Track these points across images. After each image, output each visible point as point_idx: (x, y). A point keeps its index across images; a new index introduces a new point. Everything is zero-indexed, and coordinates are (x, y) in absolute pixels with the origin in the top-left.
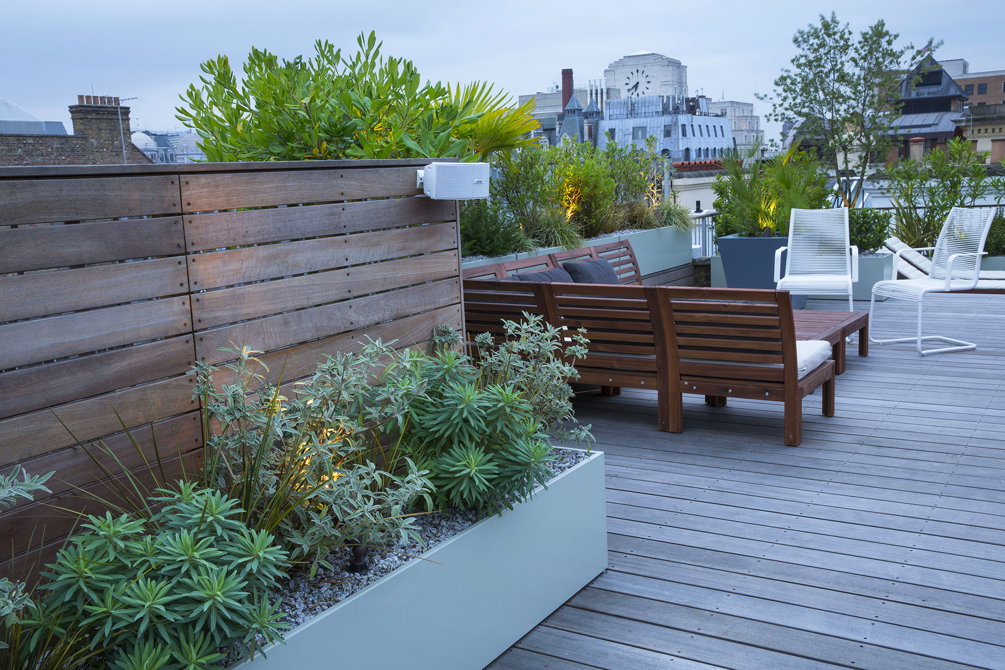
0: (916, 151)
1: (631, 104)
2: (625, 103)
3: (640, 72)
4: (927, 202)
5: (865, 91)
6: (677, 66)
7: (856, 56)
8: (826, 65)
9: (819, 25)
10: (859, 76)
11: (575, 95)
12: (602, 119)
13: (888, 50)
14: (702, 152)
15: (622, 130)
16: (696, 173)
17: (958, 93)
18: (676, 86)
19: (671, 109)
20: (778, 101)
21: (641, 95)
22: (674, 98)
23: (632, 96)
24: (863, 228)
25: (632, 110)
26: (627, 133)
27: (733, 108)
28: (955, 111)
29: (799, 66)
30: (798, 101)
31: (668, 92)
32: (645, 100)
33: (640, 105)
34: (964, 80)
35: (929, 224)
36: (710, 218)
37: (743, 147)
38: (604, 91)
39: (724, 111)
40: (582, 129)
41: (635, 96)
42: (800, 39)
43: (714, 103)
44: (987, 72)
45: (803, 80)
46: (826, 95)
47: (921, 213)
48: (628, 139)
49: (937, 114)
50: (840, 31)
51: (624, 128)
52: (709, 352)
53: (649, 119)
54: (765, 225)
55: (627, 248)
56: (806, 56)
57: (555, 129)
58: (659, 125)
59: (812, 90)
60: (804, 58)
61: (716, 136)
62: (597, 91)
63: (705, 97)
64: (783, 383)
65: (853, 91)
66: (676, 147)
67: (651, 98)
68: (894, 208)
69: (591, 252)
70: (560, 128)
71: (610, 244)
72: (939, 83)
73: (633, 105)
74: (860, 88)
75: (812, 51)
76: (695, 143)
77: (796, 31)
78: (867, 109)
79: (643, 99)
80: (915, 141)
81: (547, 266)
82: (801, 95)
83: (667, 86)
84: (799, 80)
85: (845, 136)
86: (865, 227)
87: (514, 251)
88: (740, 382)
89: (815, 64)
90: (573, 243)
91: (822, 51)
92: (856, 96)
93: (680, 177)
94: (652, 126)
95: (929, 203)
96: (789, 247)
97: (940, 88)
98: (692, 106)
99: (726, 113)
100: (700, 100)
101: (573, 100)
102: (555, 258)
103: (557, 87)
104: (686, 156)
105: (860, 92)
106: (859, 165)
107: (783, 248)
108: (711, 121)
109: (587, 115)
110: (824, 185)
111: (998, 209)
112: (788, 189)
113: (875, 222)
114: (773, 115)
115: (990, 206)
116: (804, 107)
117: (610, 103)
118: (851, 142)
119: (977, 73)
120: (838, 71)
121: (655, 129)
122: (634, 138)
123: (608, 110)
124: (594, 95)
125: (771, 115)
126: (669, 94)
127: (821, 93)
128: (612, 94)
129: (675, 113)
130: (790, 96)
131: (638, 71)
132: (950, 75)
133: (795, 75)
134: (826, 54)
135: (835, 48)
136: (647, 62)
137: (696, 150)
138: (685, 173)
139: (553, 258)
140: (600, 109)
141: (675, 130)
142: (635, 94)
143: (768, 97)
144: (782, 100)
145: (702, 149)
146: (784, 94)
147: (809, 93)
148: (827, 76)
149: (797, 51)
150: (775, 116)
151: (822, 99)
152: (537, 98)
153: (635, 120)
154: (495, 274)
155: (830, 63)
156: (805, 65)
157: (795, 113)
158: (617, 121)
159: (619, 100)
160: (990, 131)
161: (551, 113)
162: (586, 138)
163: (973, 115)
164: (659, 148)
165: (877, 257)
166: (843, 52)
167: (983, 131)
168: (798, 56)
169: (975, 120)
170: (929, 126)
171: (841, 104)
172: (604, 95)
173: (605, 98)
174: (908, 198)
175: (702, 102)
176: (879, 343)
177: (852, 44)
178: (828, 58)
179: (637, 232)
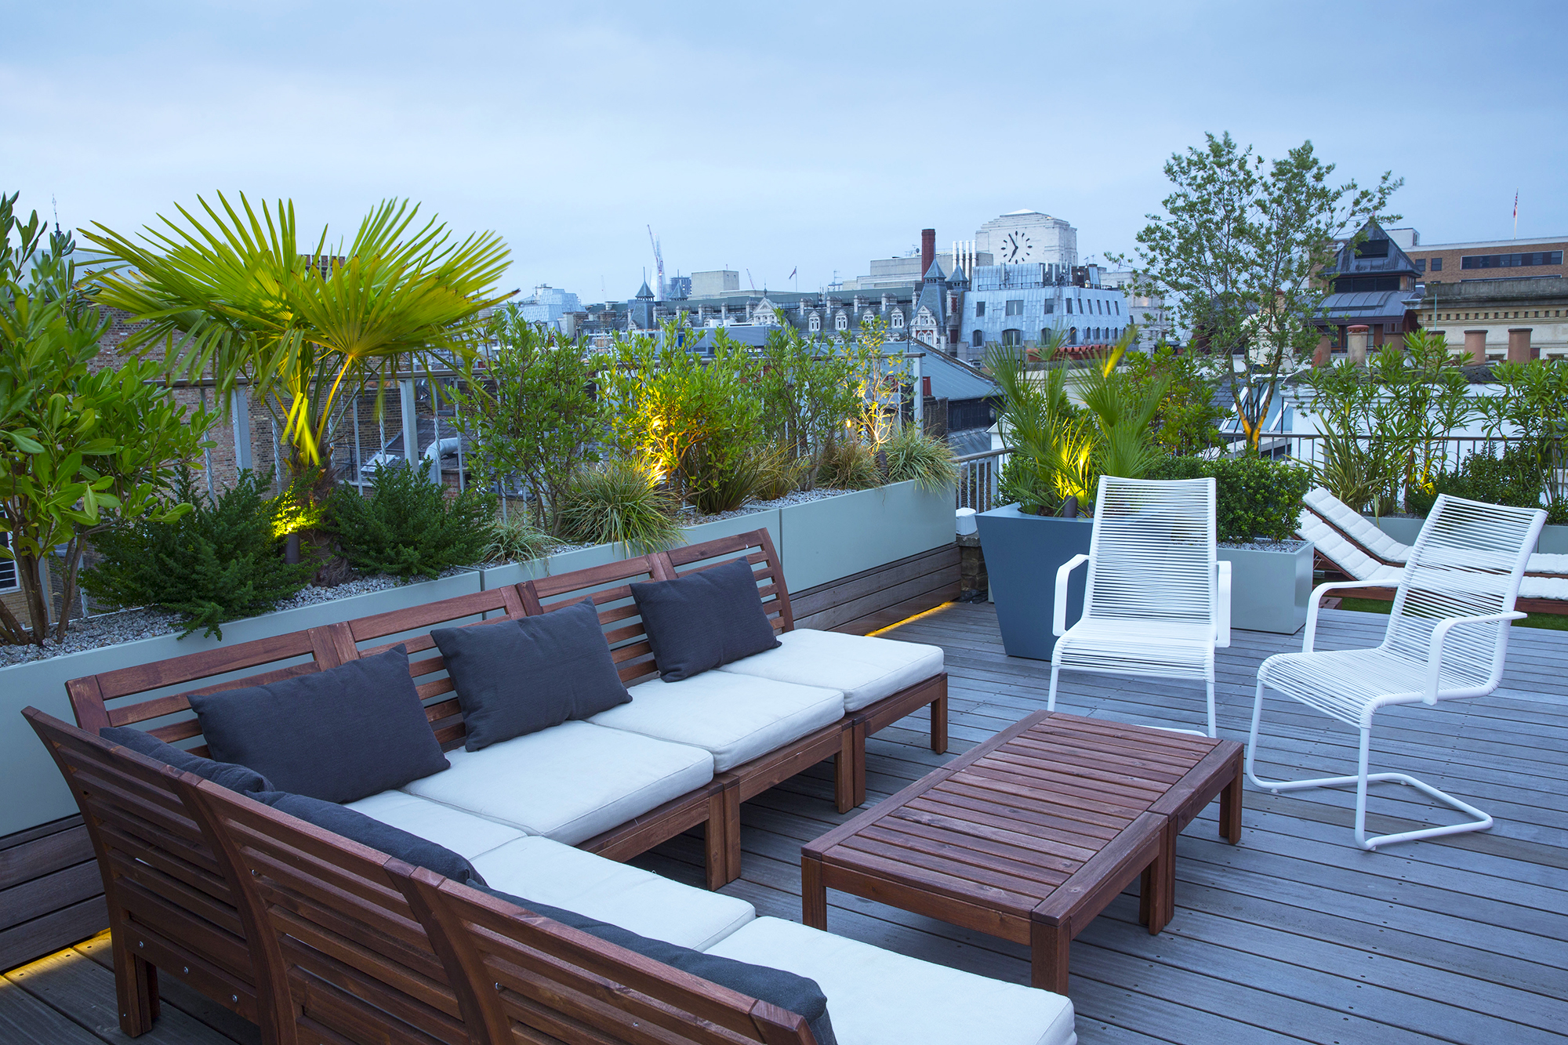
0: (1357, 342)
1: (1005, 272)
2: (998, 271)
3: (1020, 234)
4: (1374, 429)
5: (1277, 253)
6: (1063, 226)
7: (1265, 196)
8: (1217, 211)
9: (1206, 150)
10: (1268, 229)
11: (937, 260)
12: (970, 289)
13: (1316, 190)
14: (1092, 333)
15: (993, 303)
17: (1409, 268)
18: (1063, 252)
19: (1054, 280)
20: (1142, 265)
21: (1020, 262)
22: (1058, 267)
23: (1009, 263)
24: (1258, 496)
25: (1006, 280)
26: (999, 307)
28: (1405, 290)
29: (1174, 211)
30: (1173, 265)
31: (1054, 259)
32: (1022, 268)
33: (1016, 273)
34: (1413, 253)
35: (1376, 465)
38: (974, 256)
39: (1121, 283)
40: (944, 301)
41: (1012, 263)
42: (1176, 168)
43: (1109, 274)
44: (1443, 245)
45: (1180, 233)
46: (1216, 257)
47: (1363, 445)
48: (1000, 315)
49: (1382, 293)
50: (1239, 157)
51: (996, 302)
53: (1027, 291)
54: (1067, 492)
55: (761, 546)
56: (1185, 196)
57: (911, 301)
58: (1039, 299)
59: (1195, 249)
60: (1182, 199)
61: (1109, 313)
62: (964, 256)
63: (1096, 266)
65: (1259, 252)
66: (1060, 326)
67: (1030, 266)
68: (1321, 436)
69: (653, 566)
70: (918, 300)
71: (715, 542)
72: (1386, 255)
73: (1007, 273)
74: (1269, 247)
75: (1194, 187)
76: (1080, 322)
77: (1169, 157)
78: (1281, 281)
79: (1020, 267)
80: (1355, 331)
81: (507, 611)
82: (1178, 257)
83: (1052, 252)
84: (1174, 232)
85: (1245, 323)
86: (1261, 494)
87: (478, 563)
89: (1199, 208)
91: (1210, 187)
92: (1263, 261)
94: (1030, 300)
95: (1376, 431)
96: (1092, 557)
97: (1386, 261)
98: (1081, 277)
100: (1090, 269)
101: (933, 267)
103: (918, 251)
104: (1072, 337)
105: (1269, 253)
107: (1078, 560)
108: (1104, 295)
109: (950, 285)
110: (1208, 401)
111: (1485, 444)
112: (1112, 425)
115: (1474, 439)
116: (1182, 275)
117: (979, 270)
118: (1254, 332)
119: (1430, 246)
120: (1235, 220)
121: (1034, 304)
122: (1007, 314)
123: (977, 279)
124: (961, 261)
126: (1053, 261)
127: (1208, 255)
128: (982, 259)
129: (1058, 284)
130: (1160, 258)
131: (1016, 233)
132: (1398, 246)
133: (1168, 225)
134: (1216, 193)
135: (1229, 184)
136: (1029, 222)
137: (1084, 330)
139: (525, 592)
140: (968, 277)
141: (1058, 305)
142: (1014, 260)
143: (1126, 258)
145: (1091, 329)
146: (1151, 255)
147: (1189, 253)
148: (1219, 229)
149: (1171, 188)
151: (1209, 264)
152: (892, 263)
153: (1010, 291)
154: (313, 653)
155: (1223, 208)
156: (1183, 209)
157: (1168, 283)
158: (988, 293)
159: (990, 267)
160: (1453, 317)
161: (908, 282)
162: (949, 313)
163: (1429, 295)
164: (1039, 327)
165: (1283, 552)
166: (1244, 191)
167: (1443, 317)
168: (1174, 196)
169: (1432, 302)
170: (1372, 308)
171: (1239, 271)
172: (974, 261)
173: (974, 265)
174: (1344, 422)
175: (1093, 272)
176: (1274, 791)
177: (1261, 178)
178: (1220, 200)
179: (830, 497)
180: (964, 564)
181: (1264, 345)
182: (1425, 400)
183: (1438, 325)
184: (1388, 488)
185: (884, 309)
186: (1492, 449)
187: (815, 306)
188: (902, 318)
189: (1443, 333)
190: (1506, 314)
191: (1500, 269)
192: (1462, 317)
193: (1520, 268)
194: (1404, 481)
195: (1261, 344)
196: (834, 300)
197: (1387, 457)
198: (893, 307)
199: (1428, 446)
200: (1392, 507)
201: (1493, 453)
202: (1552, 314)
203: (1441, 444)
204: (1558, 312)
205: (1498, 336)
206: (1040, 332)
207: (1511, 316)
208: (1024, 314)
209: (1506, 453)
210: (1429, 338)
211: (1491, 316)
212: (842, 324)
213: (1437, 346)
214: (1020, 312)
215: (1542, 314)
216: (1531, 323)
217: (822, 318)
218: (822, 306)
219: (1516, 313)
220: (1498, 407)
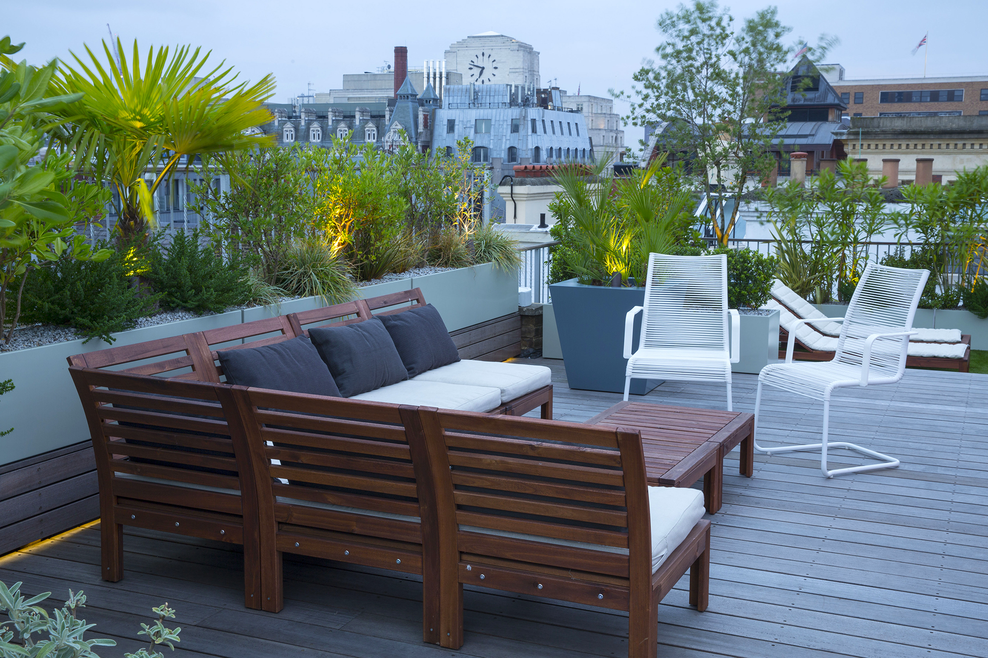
0: (798, 167)
1: (474, 92)
2: (467, 90)
3: (486, 56)
4: (815, 235)
6: (527, 50)
7: (736, 48)
8: (698, 58)
9: (691, 7)
10: (737, 74)
11: (409, 77)
12: (440, 107)
13: (774, 45)
14: (554, 152)
15: (463, 121)
16: (542, 179)
17: (837, 102)
18: (527, 75)
19: (520, 101)
20: (638, 100)
21: (486, 82)
22: (523, 88)
23: (476, 83)
24: (743, 276)
25: (474, 99)
26: (468, 125)
27: (590, 104)
28: (833, 122)
29: (665, 56)
30: (662, 101)
31: (517, 80)
32: (490, 88)
33: (484, 93)
34: (840, 87)
35: (816, 263)
36: (546, 249)
37: (600, 149)
38: (444, 75)
39: (580, 107)
40: (416, 117)
41: (479, 83)
42: (667, 22)
43: (569, 97)
44: (864, 80)
45: (669, 74)
46: (696, 95)
47: (807, 248)
48: (469, 133)
49: (814, 123)
50: (718, 16)
51: (465, 120)
52: (506, 519)
53: (494, 111)
54: (614, 270)
55: (417, 300)
56: (673, 45)
57: (384, 116)
58: (505, 118)
59: (679, 87)
60: (671, 47)
61: (570, 134)
62: (435, 74)
63: (558, 88)
64: (628, 579)
65: (730, 92)
66: (524, 145)
67: (497, 87)
68: (775, 240)
69: (359, 308)
70: (391, 115)
71: (391, 295)
72: (817, 89)
73: (476, 93)
75: (681, 38)
76: (546, 141)
77: (663, 12)
78: (746, 116)
79: (488, 87)
80: (797, 156)
81: (283, 333)
82: (666, 94)
83: (517, 74)
84: (664, 74)
85: (719, 149)
86: (745, 274)
87: (240, 304)
88: (557, 573)
89: (684, 55)
90: (338, 290)
91: (694, 39)
92: (733, 100)
93: (522, 184)
94: (498, 119)
95: (816, 237)
96: (646, 307)
97: (817, 94)
98: (544, 99)
99: (582, 108)
100: (553, 92)
101: (406, 84)
102: (298, 321)
103: (389, 67)
104: (535, 156)
105: (738, 94)
106: (735, 186)
107: (636, 309)
108: (565, 117)
109: (422, 102)
111: (897, 248)
112: (647, 221)
113: (758, 269)
114: (631, 117)
116: (669, 110)
117: (449, 89)
119: (853, 81)
120: (712, 66)
121: (501, 123)
122: (476, 132)
123: (447, 98)
124: (431, 79)
125: (628, 117)
126: (517, 83)
127: (690, 92)
128: (452, 78)
129: (524, 105)
130: (652, 95)
131: (483, 54)
132: (828, 81)
133: (659, 68)
134: (699, 43)
135: (710, 37)
136: (495, 44)
137: (547, 150)
138: (528, 179)
139: (293, 321)
140: (438, 95)
141: (524, 125)
142: (480, 80)
143: (625, 94)
144: (643, 99)
145: (554, 148)
146: (645, 91)
147: (675, 92)
148: (699, 72)
149: (661, 38)
150: (634, 119)
151: (691, 101)
152: (364, 78)
153: (478, 111)
154: (187, 350)
155: (702, 55)
156: (672, 55)
157: (659, 116)
158: (458, 111)
159: (460, 86)
160: (873, 147)
161: (381, 98)
162: (421, 128)
163: (854, 127)
164: (506, 145)
165: (760, 316)
166: (720, 42)
167: (865, 146)
168: (665, 44)
169: (857, 134)
170: (805, 136)
171: (714, 107)
172: (444, 79)
173: (444, 83)
174: (792, 231)
175: (555, 95)
176: (769, 453)
177: (732, 33)
178: (701, 49)
179: (440, 272)
180: (523, 329)
181: (732, 167)
182: (853, 212)
183: (862, 153)
184: (826, 282)
185: (357, 122)
186: (902, 252)
187: (290, 118)
188: (375, 132)
189: (866, 160)
190: (916, 145)
191: (912, 104)
192: (880, 147)
193: (929, 104)
194: (838, 276)
195: (730, 165)
196: (308, 112)
197: (825, 257)
198: (366, 121)
199: (855, 248)
200: (828, 297)
201: (903, 255)
202: (952, 146)
203: (865, 247)
204: (956, 145)
205: (908, 163)
206: (507, 151)
207: (919, 147)
208: (492, 133)
209: (912, 254)
210: (856, 164)
211: (904, 147)
212: (316, 136)
213: (861, 171)
214: (488, 131)
215: (944, 146)
216: (935, 153)
217: (296, 129)
218: (296, 117)
219: (923, 145)
220: (906, 219)
